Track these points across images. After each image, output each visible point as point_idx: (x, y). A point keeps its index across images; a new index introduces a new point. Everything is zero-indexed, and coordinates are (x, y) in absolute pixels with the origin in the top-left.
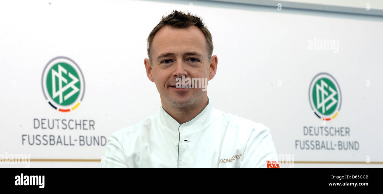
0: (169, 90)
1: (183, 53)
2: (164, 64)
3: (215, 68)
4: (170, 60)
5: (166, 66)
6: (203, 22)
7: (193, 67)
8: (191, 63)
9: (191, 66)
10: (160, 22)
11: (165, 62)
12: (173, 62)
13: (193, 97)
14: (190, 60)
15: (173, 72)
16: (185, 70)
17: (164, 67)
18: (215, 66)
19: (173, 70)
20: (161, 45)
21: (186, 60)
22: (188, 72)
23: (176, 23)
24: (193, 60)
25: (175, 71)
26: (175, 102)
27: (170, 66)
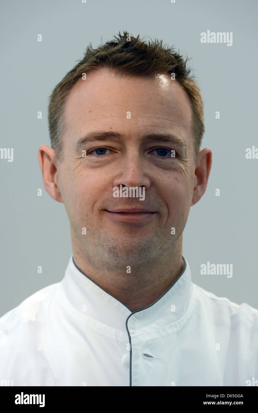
0: (102, 219)
1: (142, 135)
2: (94, 158)
3: (205, 179)
4: (110, 150)
5: (97, 162)
6: (188, 66)
7: (163, 168)
8: (159, 159)
9: (158, 165)
10: (82, 59)
11: (95, 153)
12: (116, 155)
13: (156, 239)
14: (155, 152)
15: (115, 177)
16: (146, 175)
17: (93, 164)
18: (205, 174)
19: (117, 172)
20: (90, 112)
21: (147, 152)
22: (150, 178)
23: (129, 63)
24: (164, 152)
25: (121, 175)
26: (115, 249)
27: (108, 163)
